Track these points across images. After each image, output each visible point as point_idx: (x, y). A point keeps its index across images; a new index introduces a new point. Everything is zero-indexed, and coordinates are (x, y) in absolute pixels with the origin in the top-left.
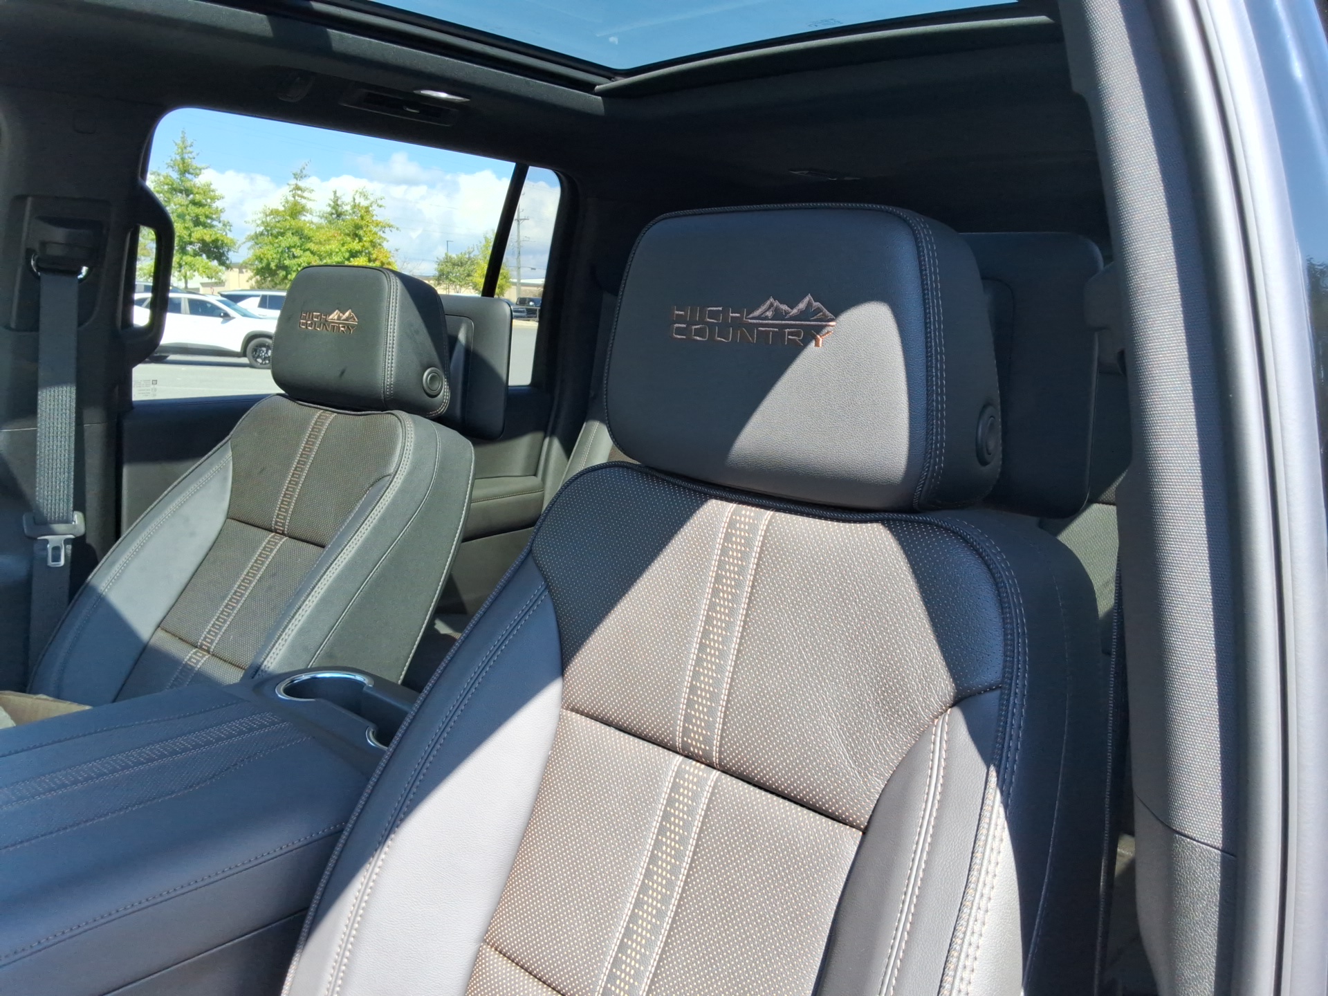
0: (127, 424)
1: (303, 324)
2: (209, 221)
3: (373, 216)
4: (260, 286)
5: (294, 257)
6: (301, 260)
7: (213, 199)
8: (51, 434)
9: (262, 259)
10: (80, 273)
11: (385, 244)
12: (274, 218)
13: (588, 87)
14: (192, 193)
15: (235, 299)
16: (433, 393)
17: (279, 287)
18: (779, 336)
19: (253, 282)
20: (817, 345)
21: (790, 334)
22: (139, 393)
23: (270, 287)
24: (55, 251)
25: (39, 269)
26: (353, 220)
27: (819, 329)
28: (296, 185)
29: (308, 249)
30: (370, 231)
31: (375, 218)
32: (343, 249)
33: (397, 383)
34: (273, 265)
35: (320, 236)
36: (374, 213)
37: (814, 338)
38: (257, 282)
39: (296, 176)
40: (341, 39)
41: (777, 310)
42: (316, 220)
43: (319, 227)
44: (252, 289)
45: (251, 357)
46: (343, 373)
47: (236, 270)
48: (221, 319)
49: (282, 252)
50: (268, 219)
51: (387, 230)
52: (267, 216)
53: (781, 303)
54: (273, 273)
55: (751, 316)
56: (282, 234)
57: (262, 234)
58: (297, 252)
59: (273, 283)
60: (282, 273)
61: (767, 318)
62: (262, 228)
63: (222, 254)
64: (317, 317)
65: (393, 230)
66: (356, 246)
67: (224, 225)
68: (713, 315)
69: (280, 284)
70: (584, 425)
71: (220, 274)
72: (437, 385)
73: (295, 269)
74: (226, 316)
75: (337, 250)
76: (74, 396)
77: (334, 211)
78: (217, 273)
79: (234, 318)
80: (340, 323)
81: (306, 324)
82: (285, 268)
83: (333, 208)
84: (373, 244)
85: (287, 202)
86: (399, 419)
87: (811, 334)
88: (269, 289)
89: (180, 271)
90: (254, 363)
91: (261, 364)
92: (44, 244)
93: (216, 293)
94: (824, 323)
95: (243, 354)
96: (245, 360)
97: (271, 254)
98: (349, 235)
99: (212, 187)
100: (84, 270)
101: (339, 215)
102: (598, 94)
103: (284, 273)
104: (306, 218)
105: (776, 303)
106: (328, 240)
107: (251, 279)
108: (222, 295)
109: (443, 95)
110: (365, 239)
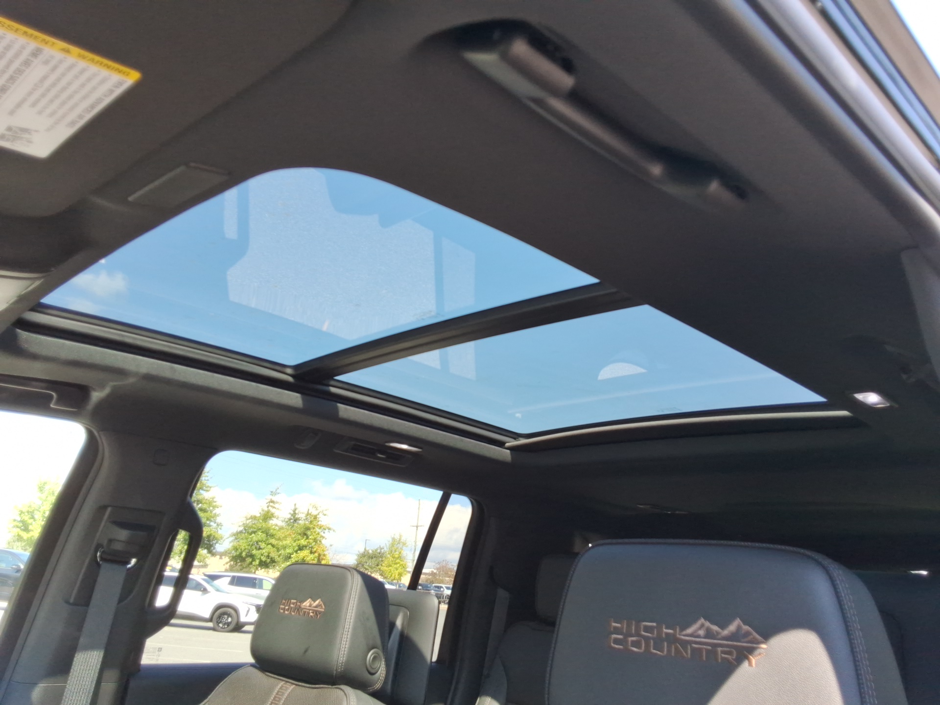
0: (132, 684)
1: (282, 609)
2: (208, 522)
3: (318, 521)
4: (231, 569)
5: (260, 549)
6: (264, 551)
7: (214, 507)
8: (76, 690)
9: (237, 549)
10: (128, 563)
11: (323, 541)
12: (252, 521)
13: (501, 444)
14: (201, 503)
15: (213, 578)
16: (373, 671)
17: (244, 570)
18: (712, 653)
19: (228, 566)
20: (750, 664)
21: (723, 652)
22: (148, 658)
23: (239, 569)
24: (118, 547)
25: (102, 558)
26: (305, 524)
27: (751, 651)
28: (271, 499)
29: (271, 544)
30: (315, 532)
31: (319, 523)
32: (294, 544)
33: (347, 662)
34: (244, 554)
35: (280, 534)
36: (320, 519)
37: (747, 658)
38: (231, 566)
39: (272, 493)
40: (346, 411)
41: (708, 630)
42: (280, 523)
43: (281, 528)
44: (226, 571)
45: (215, 622)
46: (306, 651)
47: (218, 557)
48: (200, 593)
49: (252, 545)
50: (248, 522)
51: (326, 531)
52: (247, 519)
53: (712, 623)
54: (243, 560)
55: (684, 633)
56: (254, 532)
57: (241, 532)
58: (263, 545)
59: (241, 567)
60: (249, 560)
61: (699, 636)
62: (241, 528)
63: (211, 546)
64: (293, 603)
65: (331, 531)
66: (303, 542)
67: (218, 525)
68: (647, 629)
69: (246, 567)
70: (478, 699)
71: (206, 559)
72: (377, 665)
73: (259, 557)
74: (205, 591)
75: (290, 545)
76: (101, 660)
77: (292, 517)
78: (205, 559)
79: (209, 592)
80: (310, 610)
81: (284, 609)
82: (252, 556)
83: (292, 515)
84: (315, 540)
85: (263, 510)
86: (345, 694)
87: (743, 654)
88: (238, 571)
89: (180, 556)
90: (217, 627)
91: (222, 628)
92: (110, 541)
93: (201, 573)
94: (755, 645)
95: (211, 620)
96: (210, 625)
97: (243, 544)
98: (300, 534)
99: (215, 500)
100: (133, 561)
101: (296, 520)
102: (508, 448)
103: (251, 560)
104: (273, 522)
105: (707, 624)
106: (285, 538)
107: (227, 563)
108: (205, 575)
109: (404, 447)
110: (310, 537)
